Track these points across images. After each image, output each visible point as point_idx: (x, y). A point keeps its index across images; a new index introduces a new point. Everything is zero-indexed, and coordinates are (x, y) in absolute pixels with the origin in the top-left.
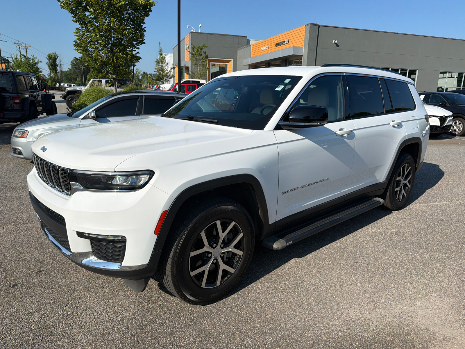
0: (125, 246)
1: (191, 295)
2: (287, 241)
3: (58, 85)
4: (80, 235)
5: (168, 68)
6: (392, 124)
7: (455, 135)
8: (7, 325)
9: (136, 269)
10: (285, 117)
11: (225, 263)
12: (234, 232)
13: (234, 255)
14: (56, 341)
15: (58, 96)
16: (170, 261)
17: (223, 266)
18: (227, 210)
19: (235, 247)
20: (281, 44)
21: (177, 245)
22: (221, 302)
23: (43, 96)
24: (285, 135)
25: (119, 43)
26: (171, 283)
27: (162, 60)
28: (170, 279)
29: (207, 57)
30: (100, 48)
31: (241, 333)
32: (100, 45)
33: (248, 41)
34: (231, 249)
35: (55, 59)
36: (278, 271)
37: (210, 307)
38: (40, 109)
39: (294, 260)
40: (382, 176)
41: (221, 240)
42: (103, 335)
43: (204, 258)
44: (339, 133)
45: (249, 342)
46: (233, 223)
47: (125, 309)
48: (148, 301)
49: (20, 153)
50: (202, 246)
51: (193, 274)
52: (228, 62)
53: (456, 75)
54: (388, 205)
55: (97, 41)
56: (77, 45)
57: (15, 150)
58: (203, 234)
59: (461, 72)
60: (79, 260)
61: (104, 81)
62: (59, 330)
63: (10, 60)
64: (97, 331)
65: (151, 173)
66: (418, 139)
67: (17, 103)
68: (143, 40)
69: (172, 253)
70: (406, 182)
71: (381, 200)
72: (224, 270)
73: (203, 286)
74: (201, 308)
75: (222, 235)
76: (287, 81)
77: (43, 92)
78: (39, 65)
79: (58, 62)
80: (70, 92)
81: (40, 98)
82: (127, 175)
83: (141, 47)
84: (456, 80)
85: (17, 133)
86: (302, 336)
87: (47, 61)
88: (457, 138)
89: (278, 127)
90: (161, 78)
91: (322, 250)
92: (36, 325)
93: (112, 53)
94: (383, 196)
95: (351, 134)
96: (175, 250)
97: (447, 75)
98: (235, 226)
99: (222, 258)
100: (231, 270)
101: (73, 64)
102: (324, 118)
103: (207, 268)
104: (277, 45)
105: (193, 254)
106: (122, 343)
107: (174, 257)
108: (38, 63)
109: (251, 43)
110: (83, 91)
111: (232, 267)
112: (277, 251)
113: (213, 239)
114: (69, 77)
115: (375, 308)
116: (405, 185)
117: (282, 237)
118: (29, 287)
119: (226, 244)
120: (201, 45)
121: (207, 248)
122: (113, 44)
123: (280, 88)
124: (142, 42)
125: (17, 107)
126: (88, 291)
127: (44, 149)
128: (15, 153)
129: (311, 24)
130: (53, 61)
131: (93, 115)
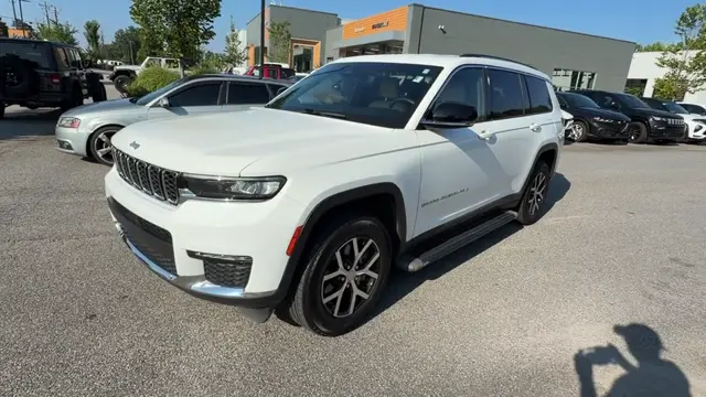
0: (250, 269)
1: (324, 326)
2: (424, 261)
3: (99, 62)
4: (192, 254)
5: (241, 48)
6: (532, 127)
7: (574, 141)
8: (92, 367)
9: (260, 296)
10: (428, 115)
11: (359, 287)
12: (371, 252)
13: (368, 277)
14: (162, 385)
15: (106, 76)
16: (301, 287)
17: (357, 292)
18: (365, 226)
19: (371, 269)
20: (379, 26)
21: (311, 267)
22: (354, 332)
23: (88, 76)
24: (429, 136)
25: (188, 13)
26: (301, 312)
27: (234, 37)
28: (300, 307)
29: (289, 36)
30: (164, 18)
31: (384, 368)
32: (165, 14)
33: (339, 20)
34: (366, 271)
35: (96, 29)
36: (411, 295)
37: (341, 338)
38: (85, 91)
39: (427, 282)
40: (517, 186)
41: (356, 262)
42: (219, 376)
43: (337, 283)
44: (481, 135)
45: (396, 378)
46: (371, 241)
47: (240, 343)
48: (267, 333)
49: (69, 147)
50: (336, 268)
51: (325, 301)
52: (315, 43)
53: (570, 73)
54: (521, 219)
55: (159, 9)
56: (134, 13)
57: (62, 144)
58: (338, 254)
59: (576, 69)
60: (187, 286)
61: (164, 60)
62: (162, 371)
63: (34, 27)
64: (210, 370)
65: (282, 180)
66: (554, 145)
67: (56, 83)
68: (218, 11)
69: (303, 277)
70: (539, 193)
71: (515, 213)
72: (358, 297)
73: (335, 315)
74: (332, 341)
75: (358, 256)
76: (426, 71)
77: (89, 71)
78: (74, 35)
79: (99, 32)
80: (120, 72)
81: (84, 78)
82: (251, 181)
83: (216, 19)
84: (570, 79)
85: (64, 122)
86: (453, 371)
87: (85, 30)
88: (576, 144)
89: (421, 127)
90: (233, 59)
91: (456, 270)
92: (132, 365)
93: (179, 26)
94: (516, 209)
95: (493, 139)
96: (308, 274)
97: (562, 73)
98: (372, 245)
99: (356, 282)
100: (365, 296)
101: (117, 37)
102: (472, 117)
103: (339, 294)
104: (374, 27)
105: (326, 278)
106: (246, 385)
107: (306, 281)
108: (73, 32)
109: (343, 22)
110: (137, 72)
111: (365, 291)
112: (413, 273)
113: (348, 259)
114: (112, 52)
115: (526, 336)
116: (538, 197)
117: (417, 256)
118: (112, 318)
119: (361, 266)
120: (282, 22)
121: (341, 271)
122: (180, 13)
123: (419, 79)
124: (217, 14)
125: (58, 88)
126: (188, 321)
127: (136, 146)
128: (61, 147)
129: (415, 5)
130: (93, 32)
131: (165, 102)
